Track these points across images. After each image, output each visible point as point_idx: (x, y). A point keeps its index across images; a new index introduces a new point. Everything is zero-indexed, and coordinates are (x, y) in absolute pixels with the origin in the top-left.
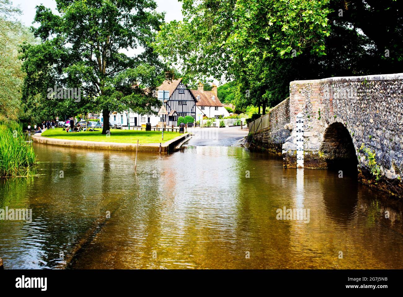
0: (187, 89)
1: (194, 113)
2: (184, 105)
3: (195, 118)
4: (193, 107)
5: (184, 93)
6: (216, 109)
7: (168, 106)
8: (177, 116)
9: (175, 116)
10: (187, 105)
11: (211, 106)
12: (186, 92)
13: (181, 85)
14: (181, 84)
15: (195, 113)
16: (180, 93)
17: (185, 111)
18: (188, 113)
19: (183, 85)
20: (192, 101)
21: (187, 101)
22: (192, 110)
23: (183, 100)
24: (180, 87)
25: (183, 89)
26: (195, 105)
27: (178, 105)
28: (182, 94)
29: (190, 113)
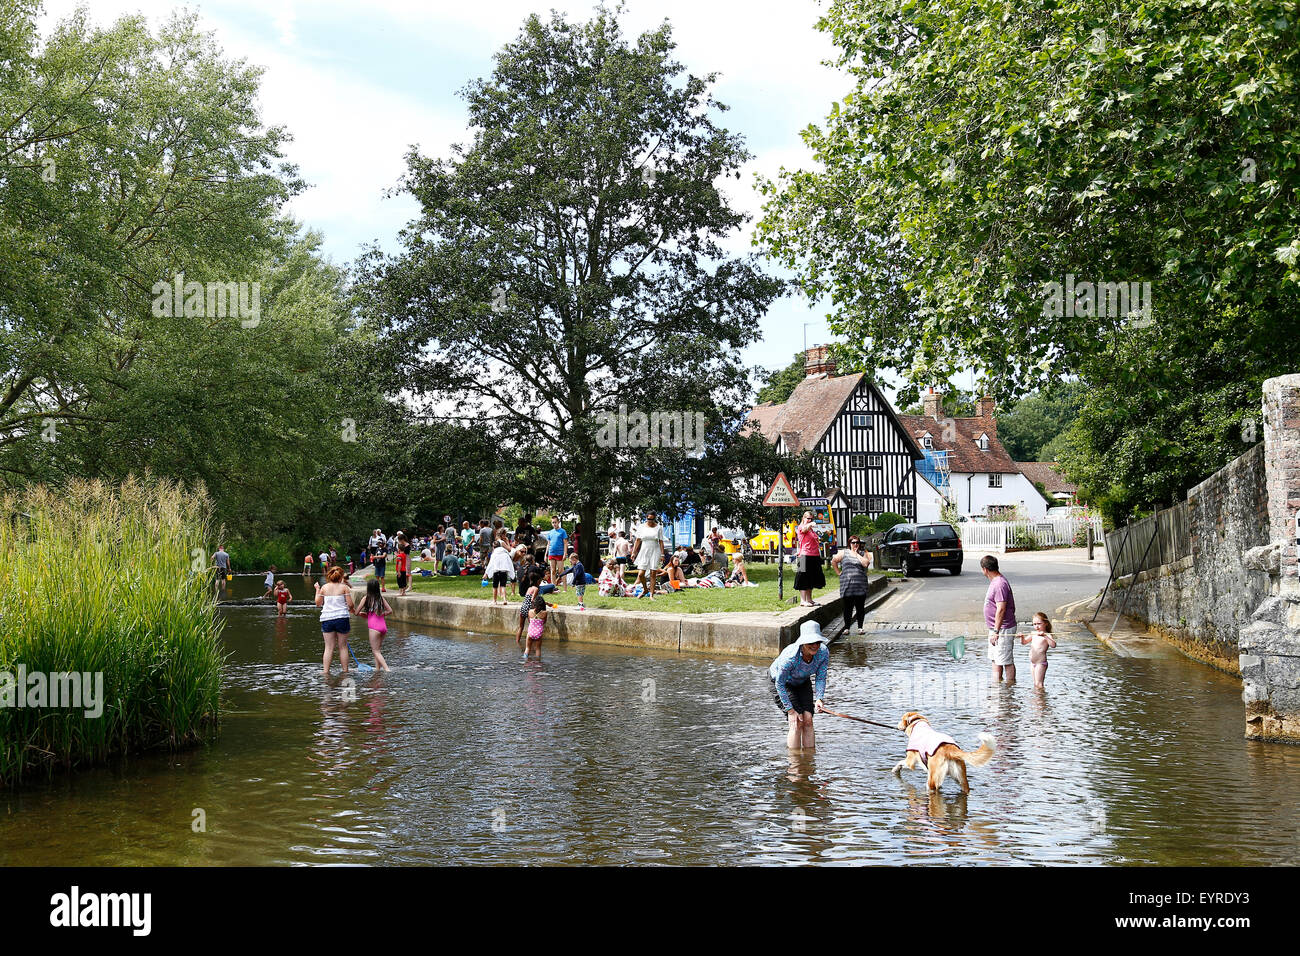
0: (883, 414)
1: (908, 497)
2: (873, 468)
3: (914, 517)
4: (905, 478)
5: (872, 428)
6: (991, 484)
8: (847, 510)
9: (841, 510)
10: (881, 468)
11: (973, 473)
12: (880, 422)
13: (861, 396)
14: (858, 394)
15: (914, 497)
16: (857, 428)
17: (874, 490)
18: (888, 497)
19: (867, 397)
20: (902, 455)
21: (884, 453)
22: (900, 488)
23: (868, 453)
24: (856, 404)
25: (868, 412)
26: (913, 469)
27: (851, 469)
28: (862, 428)
29: (894, 498)
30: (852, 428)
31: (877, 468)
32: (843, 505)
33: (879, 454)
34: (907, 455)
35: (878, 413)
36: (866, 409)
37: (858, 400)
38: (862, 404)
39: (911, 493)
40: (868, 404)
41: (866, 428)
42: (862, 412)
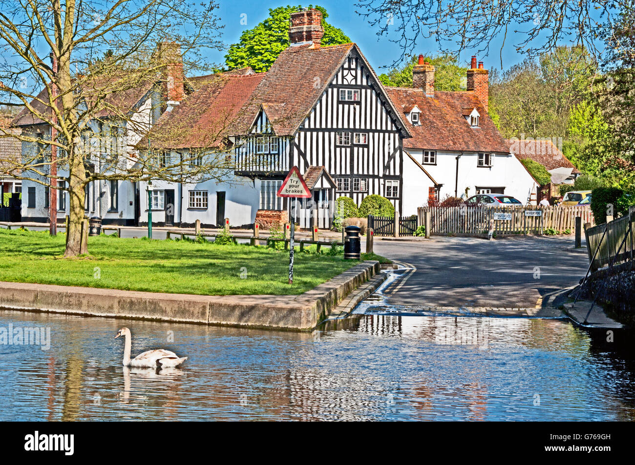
0: (372, 87)
1: (395, 177)
2: (358, 146)
3: (400, 199)
4: (393, 157)
5: (359, 103)
6: (480, 165)
7: (296, 152)
8: (330, 190)
9: (324, 190)
10: (367, 146)
11: (462, 152)
12: (368, 97)
13: (349, 69)
14: (346, 66)
15: (400, 178)
16: (344, 103)
17: (359, 170)
18: (374, 177)
19: (356, 70)
20: (389, 132)
21: (371, 130)
22: (387, 167)
23: (354, 130)
24: (343, 77)
25: (356, 86)
26: (401, 149)
27: (336, 147)
28: (349, 103)
29: (379, 178)
30: (339, 102)
31: (363, 146)
32: (326, 185)
33: (366, 131)
34: (394, 132)
35: (366, 88)
36: (353, 83)
37: (346, 72)
38: (349, 78)
39: (398, 173)
40: (356, 78)
41: (352, 103)
42: (349, 86)
